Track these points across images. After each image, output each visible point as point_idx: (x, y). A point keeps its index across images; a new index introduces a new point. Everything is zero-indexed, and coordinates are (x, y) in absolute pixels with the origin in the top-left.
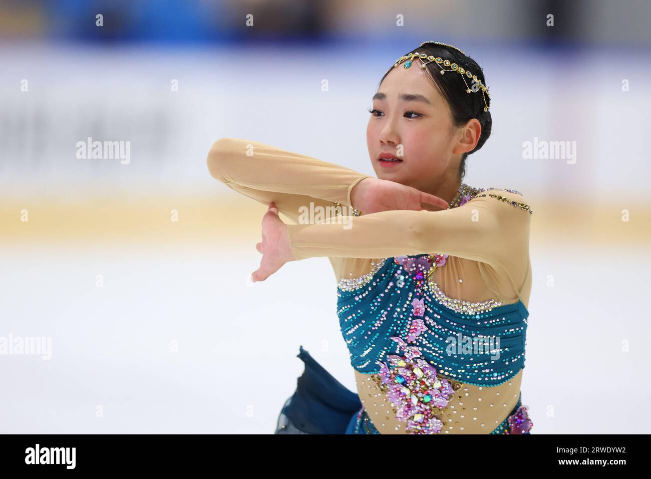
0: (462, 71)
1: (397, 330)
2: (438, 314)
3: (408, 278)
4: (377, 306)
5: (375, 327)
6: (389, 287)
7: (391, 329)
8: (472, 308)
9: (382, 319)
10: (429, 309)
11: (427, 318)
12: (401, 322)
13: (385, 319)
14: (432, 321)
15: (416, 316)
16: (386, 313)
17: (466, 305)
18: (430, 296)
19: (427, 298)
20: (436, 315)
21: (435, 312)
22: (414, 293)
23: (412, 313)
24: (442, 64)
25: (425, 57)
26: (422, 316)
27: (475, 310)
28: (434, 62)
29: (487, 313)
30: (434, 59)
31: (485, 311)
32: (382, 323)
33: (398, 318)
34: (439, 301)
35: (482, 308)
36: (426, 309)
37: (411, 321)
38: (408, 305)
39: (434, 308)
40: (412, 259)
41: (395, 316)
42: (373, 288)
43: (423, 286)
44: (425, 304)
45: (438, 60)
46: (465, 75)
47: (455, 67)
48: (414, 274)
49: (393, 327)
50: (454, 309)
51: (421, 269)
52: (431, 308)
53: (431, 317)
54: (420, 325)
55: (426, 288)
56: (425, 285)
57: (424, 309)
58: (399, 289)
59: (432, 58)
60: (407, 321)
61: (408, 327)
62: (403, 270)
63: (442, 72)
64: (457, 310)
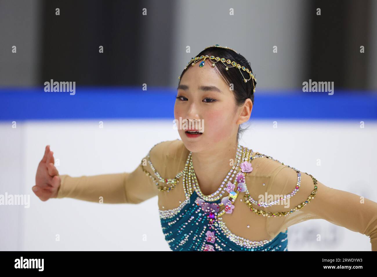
0: (239, 67)
1: (195, 248)
2: (224, 244)
3: (204, 216)
4: (182, 230)
5: (181, 244)
6: (191, 219)
7: (191, 247)
8: (249, 244)
9: (185, 240)
10: (218, 240)
11: (216, 245)
12: (198, 244)
13: (187, 240)
14: (219, 247)
15: (209, 242)
16: (188, 236)
17: (246, 242)
18: (219, 231)
19: (217, 232)
20: (223, 244)
21: (222, 242)
22: (207, 227)
23: (206, 239)
24: (226, 62)
25: (213, 59)
26: (213, 243)
27: (251, 246)
28: (220, 62)
29: (259, 248)
30: (220, 59)
31: (258, 247)
32: (185, 242)
33: (196, 241)
34: (226, 235)
35: (257, 245)
36: (216, 239)
37: (205, 244)
38: (203, 234)
39: (222, 239)
40: (207, 203)
41: (194, 239)
42: (180, 218)
43: (214, 223)
44: (215, 236)
45: (223, 60)
46: (241, 69)
47: (235, 64)
48: (208, 214)
49: (193, 246)
50: (236, 243)
51: (213, 212)
52: (220, 239)
53: (219, 244)
54: (211, 248)
55: (216, 225)
56: (216, 223)
57: (214, 239)
58: (197, 221)
59: (218, 59)
60: (202, 244)
61: (203, 248)
62: (201, 210)
63: (227, 69)
64: (238, 243)
